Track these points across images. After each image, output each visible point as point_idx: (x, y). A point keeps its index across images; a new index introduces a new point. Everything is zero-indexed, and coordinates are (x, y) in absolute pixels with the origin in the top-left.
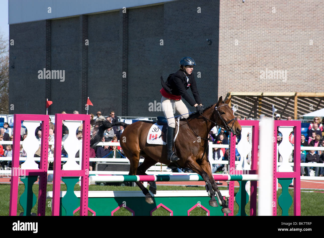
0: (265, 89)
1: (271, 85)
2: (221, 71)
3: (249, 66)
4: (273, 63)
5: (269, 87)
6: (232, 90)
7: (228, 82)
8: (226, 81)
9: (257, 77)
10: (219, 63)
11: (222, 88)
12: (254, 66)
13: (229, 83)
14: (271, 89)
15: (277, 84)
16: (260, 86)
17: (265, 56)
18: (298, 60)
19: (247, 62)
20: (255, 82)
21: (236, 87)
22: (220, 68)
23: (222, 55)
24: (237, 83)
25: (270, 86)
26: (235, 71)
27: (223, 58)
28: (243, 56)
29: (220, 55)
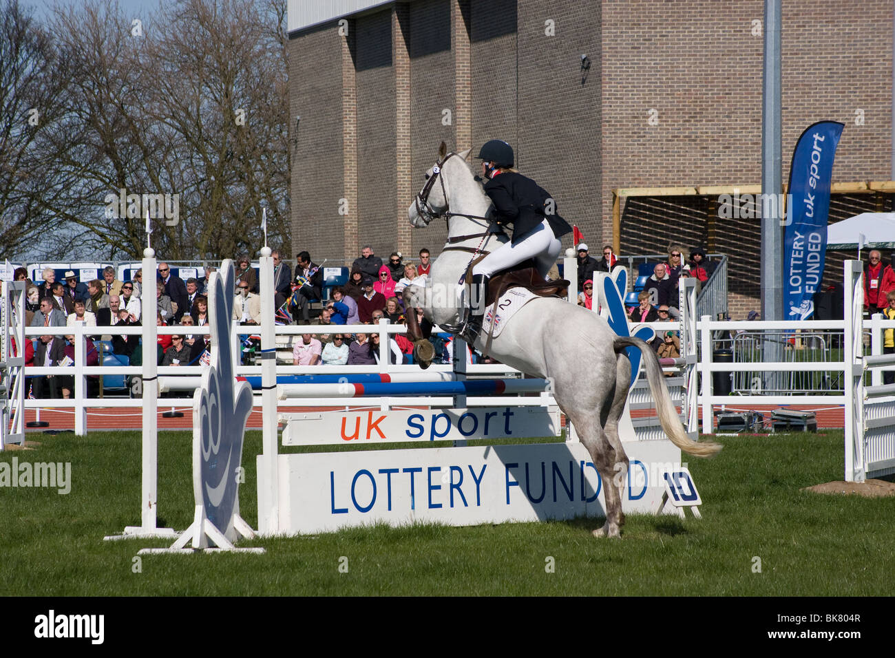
0: (729, 178)
1: (745, 167)
2: (608, 135)
3: (685, 121)
4: (750, 111)
5: (739, 173)
6: (639, 183)
7: (628, 164)
8: (622, 160)
9: (706, 148)
10: (603, 116)
11: (613, 179)
12: (697, 121)
13: (631, 165)
14: (744, 177)
16: (714, 171)
17: (727, 94)
18: (818, 100)
19: (677, 110)
20: (701, 159)
21: (650, 175)
23: (609, 95)
24: (653, 165)
25: (741, 171)
26: (647, 135)
27: (614, 102)
28: (668, 94)
29: (605, 95)
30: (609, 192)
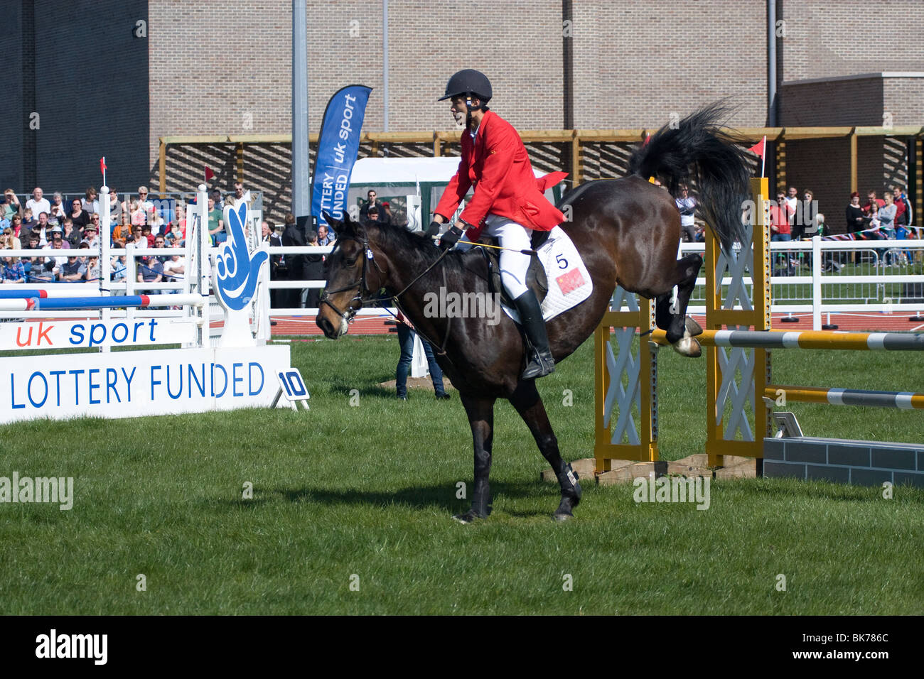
2: (154, 92)
3: (218, 81)
4: (271, 74)
5: (262, 124)
6: (180, 132)
7: (171, 116)
8: (166, 113)
9: (235, 103)
10: (150, 76)
11: (159, 129)
12: (227, 81)
13: (173, 117)
14: (266, 128)
15: (281, 116)
17: (252, 59)
19: (211, 71)
20: (231, 113)
21: (189, 126)
22: (152, 87)
23: (155, 59)
24: (192, 117)
25: (264, 122)
26: (187, 92)
27: (158, 65)
28: (203, 59)
29: (152, 58)
30: (155, 139)
